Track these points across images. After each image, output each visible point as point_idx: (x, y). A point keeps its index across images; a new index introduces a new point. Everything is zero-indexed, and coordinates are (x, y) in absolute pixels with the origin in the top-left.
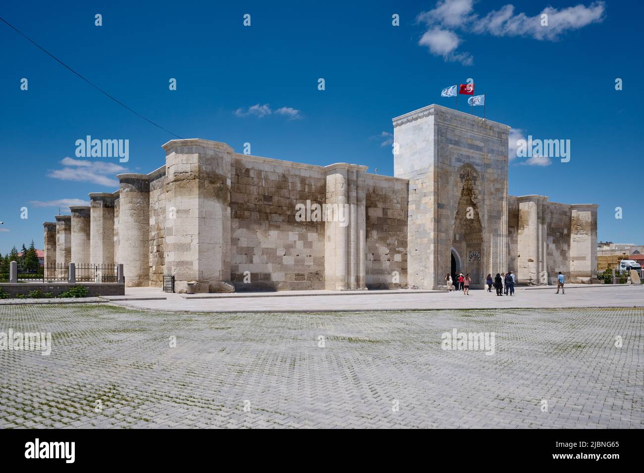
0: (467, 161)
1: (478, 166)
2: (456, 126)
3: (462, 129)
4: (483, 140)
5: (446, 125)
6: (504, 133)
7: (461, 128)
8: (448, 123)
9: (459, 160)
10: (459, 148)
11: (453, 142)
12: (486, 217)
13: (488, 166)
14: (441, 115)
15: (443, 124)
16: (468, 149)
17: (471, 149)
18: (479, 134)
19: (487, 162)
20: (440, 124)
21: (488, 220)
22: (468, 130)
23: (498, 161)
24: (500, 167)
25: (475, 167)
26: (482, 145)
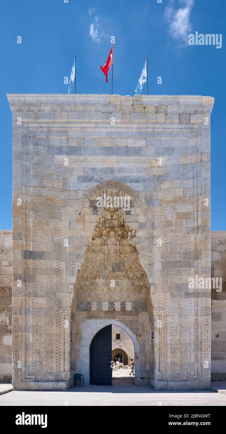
0: (107, 177)
1: (138, 182)
2: (67, 123)
3: (83, 125)
4: (141, 135)
5: (44, 125)
6: (196, 112)
7: (81, 123)
8: (48, 120)
9: (86, 179)
10: (81, 158)
11: (65, 150)
12: (158, 266)
13: (160, 179)
14: (28, 111)
15: (37, 125)
16: (103, 157)
17: (112, 155)
18: (130, 126)
19: (157, 172)
20: (30, 125)
21: (163, 270)
22: (96, 123)
23: (184, 165)
24: (191, 175)
25: (129, 184)
26: (140, 143)
